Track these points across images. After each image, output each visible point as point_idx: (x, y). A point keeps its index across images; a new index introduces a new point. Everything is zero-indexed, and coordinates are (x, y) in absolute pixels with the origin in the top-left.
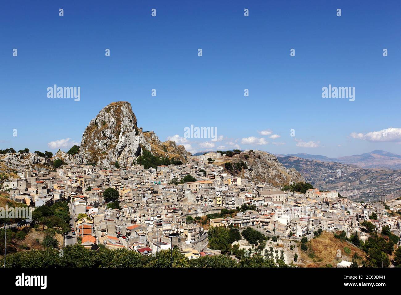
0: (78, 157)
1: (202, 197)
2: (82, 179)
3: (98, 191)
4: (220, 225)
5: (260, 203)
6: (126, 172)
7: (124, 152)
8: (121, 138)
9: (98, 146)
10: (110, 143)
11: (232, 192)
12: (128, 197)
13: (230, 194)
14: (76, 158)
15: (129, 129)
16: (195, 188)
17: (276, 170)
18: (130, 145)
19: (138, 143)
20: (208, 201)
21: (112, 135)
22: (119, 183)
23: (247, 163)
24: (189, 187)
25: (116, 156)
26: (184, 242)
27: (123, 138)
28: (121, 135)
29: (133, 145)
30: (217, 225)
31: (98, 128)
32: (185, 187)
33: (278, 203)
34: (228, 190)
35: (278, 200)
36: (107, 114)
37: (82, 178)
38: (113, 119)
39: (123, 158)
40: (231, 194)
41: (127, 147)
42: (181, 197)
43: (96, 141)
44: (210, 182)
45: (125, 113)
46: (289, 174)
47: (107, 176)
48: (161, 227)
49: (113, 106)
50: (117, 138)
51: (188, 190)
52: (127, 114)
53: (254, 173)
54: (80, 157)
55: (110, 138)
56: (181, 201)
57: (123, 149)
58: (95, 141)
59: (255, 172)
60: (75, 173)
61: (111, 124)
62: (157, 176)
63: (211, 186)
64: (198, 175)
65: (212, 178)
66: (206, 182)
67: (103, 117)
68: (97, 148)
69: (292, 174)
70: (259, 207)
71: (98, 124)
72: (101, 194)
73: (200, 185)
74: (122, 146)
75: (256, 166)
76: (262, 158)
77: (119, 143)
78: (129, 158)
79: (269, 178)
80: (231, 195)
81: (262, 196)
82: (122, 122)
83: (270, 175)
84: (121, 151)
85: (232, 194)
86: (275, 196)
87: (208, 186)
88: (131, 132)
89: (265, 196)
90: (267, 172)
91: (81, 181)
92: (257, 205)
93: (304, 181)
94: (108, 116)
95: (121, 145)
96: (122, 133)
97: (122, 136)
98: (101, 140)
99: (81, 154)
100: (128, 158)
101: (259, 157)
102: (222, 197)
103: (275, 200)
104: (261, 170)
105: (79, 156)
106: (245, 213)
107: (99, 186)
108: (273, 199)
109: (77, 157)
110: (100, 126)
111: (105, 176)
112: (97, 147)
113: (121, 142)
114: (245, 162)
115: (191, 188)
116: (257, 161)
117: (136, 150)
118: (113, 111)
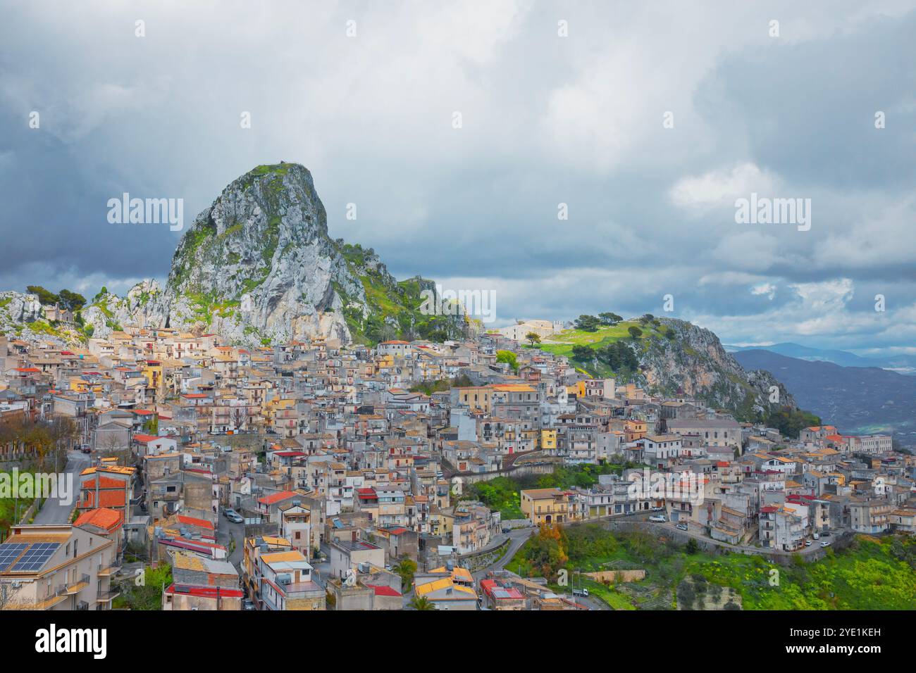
0: (155, 310)
1: (499, 427)
2: (156, 369)
3: (199, 401)
4: (549, 507)
5: (667, 449)
6: (287, 356)
7: (287, 301)
8: (279, 260)
9: (215, 281)
10: (248, 276)
11: (586, 416)
12: (287, 422)
13: (580, 420)
14: (149, 313)
15: (303, 236)
16: (482, 403)
17: (716, 372)
18: (303, 281)
19: (327, 277)
20: (518, 439)
21: (255, 253)
22: (264, 381)
23: (635, 351)
24: (466, 400)
25: (264, 311)
26: (434, 550)
27: (283, 261)
28: (277, 254)
29: (311, 282)
30: (540, 507)
31: (216, 233)
32: (452, 399)
33: (721, 451)
34: (577, 410)
35: (721, 444)
36: (241, 196)
37: (157, 364)
38: (258, 211)
39: (284, 316)
40: (584, 420)
41: (295, 288)
42: (440, 427)
43: (209, 268)
44: (525, 388)
45: (292, 195)
46: (752, 385)
47: (232, 362)
48: (376, 505)
49: (259, 176)
50: (268, 263)
51: (461, 406)
52: (297, 196)
53: (654, 378)
54: (159, 310)
55: (248, 261)
56: (438, 435)
57: (284, 292)
58: (204, 270)
59: (659, 374)
60: (140, 352)
61: (250, 222)
62: (377, 369)
63: (529, 398)
64: (494, 369)
65: (532, 377)
66: (514, 388)
67: (231, 205)
68: (211, 289)
69: (760, 386)
70: (666, 460)
71: (216, 222)
72: (207, 408)
73: (495, 395)
74: (280, 282)
75: (662, 358)
76: (680, 337)
77: (272, 274)
78: (300, 318)
79: (697, 392)
80: (584, 423)
81: (674, 430)
82: (284, 220)
83: (700, 384)
84: (278, 299)
85: (588, 420)
86: (712, 431)
87: (520, 399)
88: (307, 245)
89: (684, 431)
90: (693, 377)
91: (155, 373)
92: (659, 456)
93: (795, 407)
94: (243, 203)
95: (277, 281)
96: (281, 248)
97: (282, 255)
98: (223, 267)
99: (163, 302)
100: (296, 317)
101: (670, 335)
102: (559, 430)
103: (711, 444)
104: (674, 369)
105: (156, 306)
106: (625, 478)
107: (205, 389)
108: (707, 440)
109: (152, 310)
110: (221, 228)
111: (225, 362)
112: (209, 285)
113: (278, 273)
114: (629, 346)
115: (472, 403)
116: (663, 345)
117: (319, 297)
118: (258, 188)
